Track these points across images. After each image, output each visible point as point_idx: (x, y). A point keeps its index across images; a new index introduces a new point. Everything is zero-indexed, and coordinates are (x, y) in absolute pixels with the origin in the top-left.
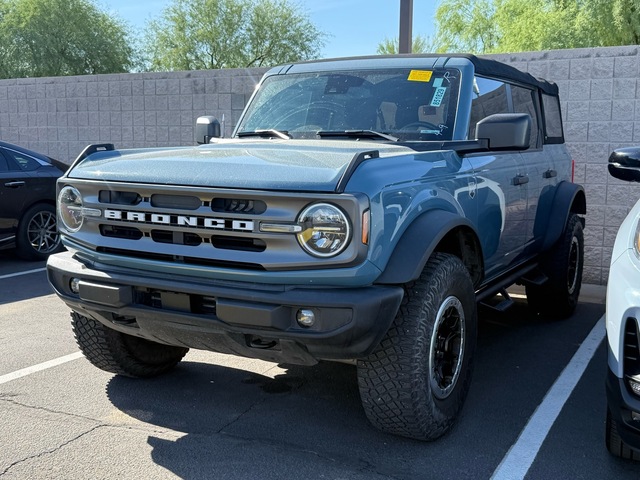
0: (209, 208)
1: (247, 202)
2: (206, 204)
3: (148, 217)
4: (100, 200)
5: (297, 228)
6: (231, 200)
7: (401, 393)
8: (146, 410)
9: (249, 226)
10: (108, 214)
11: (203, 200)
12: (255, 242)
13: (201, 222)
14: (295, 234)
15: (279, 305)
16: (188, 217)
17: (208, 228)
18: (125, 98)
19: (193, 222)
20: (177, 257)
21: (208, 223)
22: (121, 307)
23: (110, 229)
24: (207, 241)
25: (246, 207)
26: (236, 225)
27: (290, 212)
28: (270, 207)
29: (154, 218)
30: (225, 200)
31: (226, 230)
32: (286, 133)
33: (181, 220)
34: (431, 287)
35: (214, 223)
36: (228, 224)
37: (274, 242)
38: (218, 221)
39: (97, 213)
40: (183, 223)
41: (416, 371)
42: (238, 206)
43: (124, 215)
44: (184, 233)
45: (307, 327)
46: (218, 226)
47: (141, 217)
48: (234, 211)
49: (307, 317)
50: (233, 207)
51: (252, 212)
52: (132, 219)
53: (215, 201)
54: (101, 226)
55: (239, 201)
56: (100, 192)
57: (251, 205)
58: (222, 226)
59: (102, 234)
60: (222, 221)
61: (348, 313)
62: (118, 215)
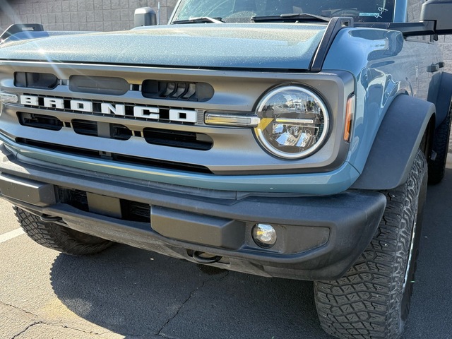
0: (139, 93)
1: (187, 85)
2: (136, 87)
3: (67, 104)
4: (15, 83)
5: (254, 121)
6: (167, 83)
7: (372, 315)
8: (85, 298)
9: (191, 117)
10: (24, 100)
11: (131, 82)
12: (198, 138)
13: (129, 111)
14: (252, 128)
15: (230, 220)
16: (114, 104)
17: (138, 118)
18: (90, 12)
19: (120, 110)
20: (104, 152)
21: (138, 112)
22: (45, 207)
23: (29, 117)
24: (138, 134)
25: (187, 91)
26: (174, 115)
27: (245, 98)
28: (219, 92)
29: (74, 105)
30: (159, 82)
31: (160, 121)
32: (220, 19)
33: (105, 108)
34: (409, 188)
35: (146, 112)
36: (164, 114)
37: (224, 139)
38: (151, 110)
39: (14, 99)
40: (108, 112)
41: (393, 292)
42: (175, 90)
43: (41, 102)
44: (111, 124)
45: (266, 245)
46: (151, 116)
47: (59, 104)
48: (171, 97)
49: (265, 233)
50: (170, 91)
51: (194, 98)
52: (50, 106)
53: (146, 83)
54: (19, 114)
55: (177, 84)
56: (16, 74)
57: (192, 89)
58: (157, 117)
59: (22, 123)
60: (157, 110)
61: (325, 233)
62: (34, 101)
